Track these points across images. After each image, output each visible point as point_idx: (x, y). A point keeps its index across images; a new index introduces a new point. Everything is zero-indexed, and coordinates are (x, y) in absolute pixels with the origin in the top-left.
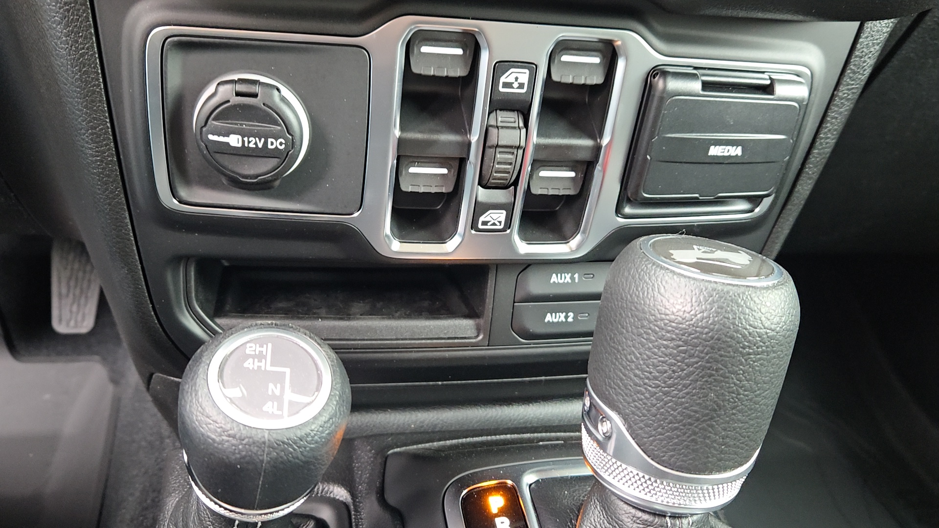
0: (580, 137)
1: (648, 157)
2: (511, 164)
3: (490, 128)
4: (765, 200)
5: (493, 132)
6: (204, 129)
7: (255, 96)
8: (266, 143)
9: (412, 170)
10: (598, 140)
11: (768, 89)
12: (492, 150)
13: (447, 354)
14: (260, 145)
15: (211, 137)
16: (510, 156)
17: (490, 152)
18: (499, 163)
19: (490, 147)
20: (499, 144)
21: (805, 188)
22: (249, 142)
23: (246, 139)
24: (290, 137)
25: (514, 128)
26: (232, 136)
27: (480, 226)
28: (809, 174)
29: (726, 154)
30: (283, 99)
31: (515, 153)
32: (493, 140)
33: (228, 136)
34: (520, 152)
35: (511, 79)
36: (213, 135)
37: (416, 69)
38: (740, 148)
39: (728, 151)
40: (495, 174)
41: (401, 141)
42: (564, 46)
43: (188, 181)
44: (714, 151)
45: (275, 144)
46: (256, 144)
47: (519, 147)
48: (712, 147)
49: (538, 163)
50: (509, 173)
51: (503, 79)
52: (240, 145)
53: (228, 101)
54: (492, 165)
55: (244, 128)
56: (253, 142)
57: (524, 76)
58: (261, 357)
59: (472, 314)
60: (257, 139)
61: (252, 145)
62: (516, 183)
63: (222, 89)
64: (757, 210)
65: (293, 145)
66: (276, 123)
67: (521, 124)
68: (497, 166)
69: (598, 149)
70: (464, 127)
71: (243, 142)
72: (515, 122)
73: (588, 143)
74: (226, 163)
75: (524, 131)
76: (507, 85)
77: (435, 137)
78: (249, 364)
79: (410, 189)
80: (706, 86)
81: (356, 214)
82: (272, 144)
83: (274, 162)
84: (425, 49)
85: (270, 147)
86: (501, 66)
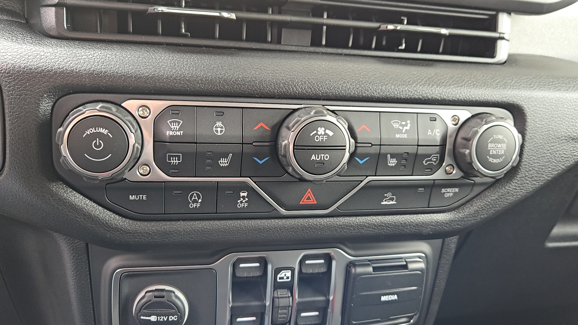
0: (319, 296)
1: (352, 305)
2: (286, 314)
3: (275, 299)
4: (414, 316)
5: (277, 300)
6: (139, 314)
7: (163, 297)
8: (168, 318)
9: (239, 319)
10: (328, 297)
11: (405, 267)
12: (276, 309)
14: (165, 320)
15: (142, 317)
16: (285, 311)
17: (275, 310)
18: (280, 315)
19: (276, 307)
20: (280, 305)
21: (435, 307)
22: (160, 319)
23: (159, 317)
24: (180, 314)
25: (286, 297)
26: (152, 316)
28: (435, 300)
29: (390, 299)
30: (177, 297)
31: (288, 309)
32: (276, 304)
33: (150, 317)
34: (290, 308)
35: (283, 275)
36: (143, 316)
37: (238, 274)
38: (396, 296)
39: (391, 298)
40: (279, 319)
41: (232, 308)
42: (306, 257)
44: (383, 298)
45: (173, 318)
46: (163, 319)
47: (289, 306)
48: (382, 297)
49: (299, 311)
50: (285, 318)
51: (279, 276)
52: (156, 320)
53: (151, 301)
54: (277, 315)
55: (158, 312)
57: (289, 274)
60: (164, 317)
61: (161, 320)
62: (290, 322)
63: (148, 294)
64: (412, 321)
65: (181, 317)
66: (173, 309)
67: (290, 295)
68: (279, 316)
69: (328, 301)
70: (262, 297)
71: (157, 319)
72: (286, 294)
73: (322, 298)
75: (291, 298)
76: (280, 278)
77: (249, 304)
80: (375, 269)
82: (171, 318)
84: (242, 265)
85: (170, 320)
86: (277, 271)
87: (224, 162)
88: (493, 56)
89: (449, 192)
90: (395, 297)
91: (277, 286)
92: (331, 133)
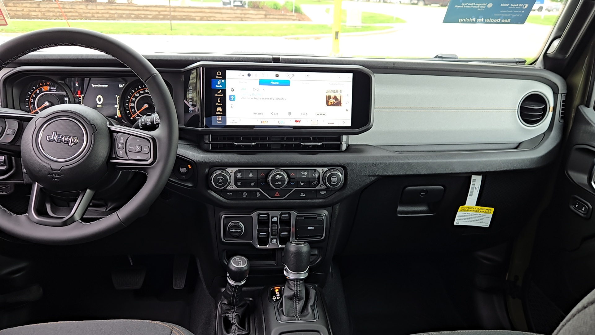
2: (276, 232)
3: (272, 227)
6: (229, 229)
7: (236, 224)
8: (238, 231)
9: (261, 234)
10: (290, 228)
11: (316, 218)
13: (270, 267)
17: (272, 230)
18: (274, 232)
20: (274, 229)
24: (241, 229)
26: (233, 230)
27: (272, 242)
29: (311, 228)
30: (241, 224)
34: (277, 230)
35: (274, 219)
36: (231, 230)
37: (260, 218)
40: (274, 234)
41: (258, 230)
42: (282, 213)
43: (226, 237)
45: (240, 231)
48: (308, 227)
49: (280, 232)
53: (233, 225)
55: (235, 229)
56: (236, 231)
57: (276, 218)
58: (238, 259)
59: (275, 260)
62: (277, 235)
63: (232, 223)
64: (322, 238)
65: (242, 231)
66: (239, 228)
70: (268, 227)
72: (276, 225)
73: (288, 228)
74: (233, 234)
75: (277, 227)
76: (274, 220)
77: (263, 228)
78: (237, 260)
79: (260, 237)
80: (305, 218)
81: (252, 241)
83: (239, 233)
84: (261, 215)
86: (272, 217)
87: (252, 184)
88: (339, 149)
89: (323, 193)
90: (313, 228)
91: (273, 223)
92: (281, 177)
